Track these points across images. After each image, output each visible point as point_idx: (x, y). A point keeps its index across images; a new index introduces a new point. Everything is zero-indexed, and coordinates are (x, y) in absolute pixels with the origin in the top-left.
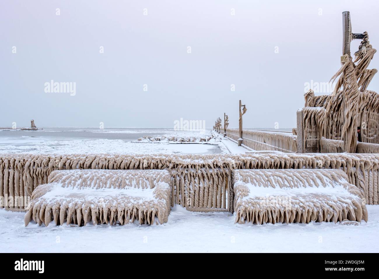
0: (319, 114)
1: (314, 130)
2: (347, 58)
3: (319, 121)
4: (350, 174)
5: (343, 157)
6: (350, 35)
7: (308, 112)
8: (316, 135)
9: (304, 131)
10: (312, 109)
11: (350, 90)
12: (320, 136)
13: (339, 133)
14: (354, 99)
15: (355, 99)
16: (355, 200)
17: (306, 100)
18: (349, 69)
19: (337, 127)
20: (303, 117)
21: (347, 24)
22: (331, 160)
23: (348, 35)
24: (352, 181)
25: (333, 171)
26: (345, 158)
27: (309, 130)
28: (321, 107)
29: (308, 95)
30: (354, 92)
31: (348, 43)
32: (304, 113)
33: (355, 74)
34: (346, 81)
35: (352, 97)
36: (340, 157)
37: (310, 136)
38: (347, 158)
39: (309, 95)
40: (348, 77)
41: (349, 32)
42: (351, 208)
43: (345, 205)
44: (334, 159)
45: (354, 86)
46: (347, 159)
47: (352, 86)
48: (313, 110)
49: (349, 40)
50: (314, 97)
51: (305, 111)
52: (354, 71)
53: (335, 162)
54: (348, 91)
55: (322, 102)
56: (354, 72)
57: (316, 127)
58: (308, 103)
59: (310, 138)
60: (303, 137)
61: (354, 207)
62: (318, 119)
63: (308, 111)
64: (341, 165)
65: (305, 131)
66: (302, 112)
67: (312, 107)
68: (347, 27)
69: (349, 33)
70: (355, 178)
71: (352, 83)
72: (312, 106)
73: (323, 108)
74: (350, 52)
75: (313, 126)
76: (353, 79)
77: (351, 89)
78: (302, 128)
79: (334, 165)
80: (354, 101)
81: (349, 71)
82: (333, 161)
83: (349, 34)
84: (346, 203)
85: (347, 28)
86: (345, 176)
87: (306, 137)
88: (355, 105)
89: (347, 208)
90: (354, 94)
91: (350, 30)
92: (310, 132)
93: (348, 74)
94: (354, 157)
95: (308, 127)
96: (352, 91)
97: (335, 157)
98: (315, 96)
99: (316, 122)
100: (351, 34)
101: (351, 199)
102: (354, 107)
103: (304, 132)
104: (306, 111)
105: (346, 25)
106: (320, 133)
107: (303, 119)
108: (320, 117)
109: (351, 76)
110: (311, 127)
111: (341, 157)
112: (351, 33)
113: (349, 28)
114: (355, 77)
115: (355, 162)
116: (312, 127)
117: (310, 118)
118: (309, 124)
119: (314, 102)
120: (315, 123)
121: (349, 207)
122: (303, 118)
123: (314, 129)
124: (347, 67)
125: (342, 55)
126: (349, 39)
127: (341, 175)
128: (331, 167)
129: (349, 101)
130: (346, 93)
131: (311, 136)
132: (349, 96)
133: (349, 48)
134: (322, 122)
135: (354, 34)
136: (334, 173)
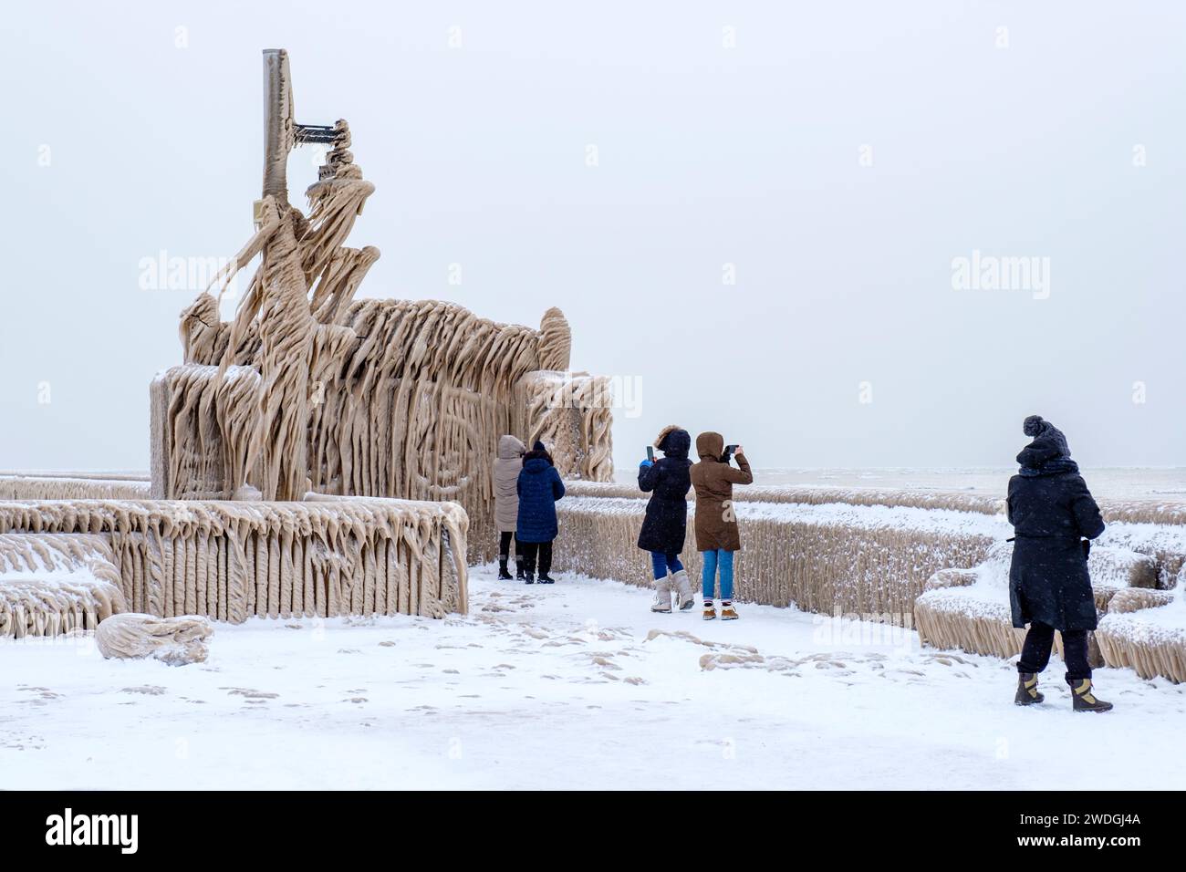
0: (232, 396)
1: (211, 457)
2: (267, 211)
3: (231, 421)
4: (127, 548)
5: (107, 509)
6: (287, 129)
7: (186, 386)
8: (220, 477)
9: (171, 461)
10: (207, 372)
11: (278, 318)
12: (233, 482)
13: (316, 468)
14: (288, 348)
15: (292, 349)
16: (98, 586)
17: (184, 337)
18: (277, 248)
19: (311, 446)
20: (168, 404)
21: (276, 92)
22: (79, 513)
23: (280, 130)
24: (133, 565)
25: (75, 539)
26: (113, 509)
27: (189, 456)
28: (245, 364)
29: (193, 315)
30: (293, 325)
31: (278, 157)
32: (170, 389)
33: (298, 264)
34: (268, 289)
35: (284, 343)
36: (100, 507)
37: (192, 483)
38: (117, 508)
39: (198, 316)
40: (272, 275)
41: (283, 121)
42: (88, 603)
43: (75, 598)
44: (86, 513)
45: (290, 306)
46: (117, 512)
47: (287, 305)
48: (205, 380)
49: (283, 149)
50: (218, 324)
51: (173, 382)
52: (294, 254)
53: (101, 522)
54: (271, 322)
55: (248, 346)
56: (295, 258)
57: (220, 444)
58: (193, 349)
59: (195, 490)
60: (166, 485)
61: (95, 602)
62: (227, 415)
63: (187, 380)
64: (101, 526)
65: (174, 462)
66: (164, 385)
67: (209, 364)
68: (276, 101)
69: (280, 125)
70: (142, 558)
71: (285, 294)
72: (206, 361)
73: (250, 371)
74: (287, 188)
75: (207, 442)
76: (291, 281)
77: (280, 316)
78: (164, 448)
79: (85, 526)
80: (287, 357)
81: (278, 254)
82: (83, 517)
83: (283, 127)
84: (78, 594)
85: (276, 106)
86: (102, 548)
87: (177, 487)
88: (291, 369)
89: (79, 604)
90: (290, 331)
91: (284, 115)
92: (193, 466)
93: (273, 262)
94: (137, 507)
95: (184, 447)
96: (285, 322)
97: (88, 507)
98: (222, 321)
99: (221, 426)
100: (290, 129)
101: (90, 586)
102: (287, 376)
103: (171, 464)
104: (178, 381)
105: (272, 96)
106: (235, 470)
107: (167, 412)
108: (234, 405)
109: (284, 269)
110: (197, 448)
111: (103, 506)
112: (290, 122)
113: (281, 105)
114: (299, 274)
115: (137, 519)
116: (201, 448)
117: (195, 411)
118: (190, 434)
119: (216, 346)
120: (216, 431)
121: (84, 600)
122: (166, 408)
123: (212, 454)
124: (272, 239)
125: (259, 197)
126: (283, 144)
127: (93, 545)
128: (78, 529)
129: (272, 356)
130: (264, 326)
131: (200, 483)
132: (273, 339)
133: (280, 174)
134: (244, 425)
135: (302, 127)
136: (76, 541)
